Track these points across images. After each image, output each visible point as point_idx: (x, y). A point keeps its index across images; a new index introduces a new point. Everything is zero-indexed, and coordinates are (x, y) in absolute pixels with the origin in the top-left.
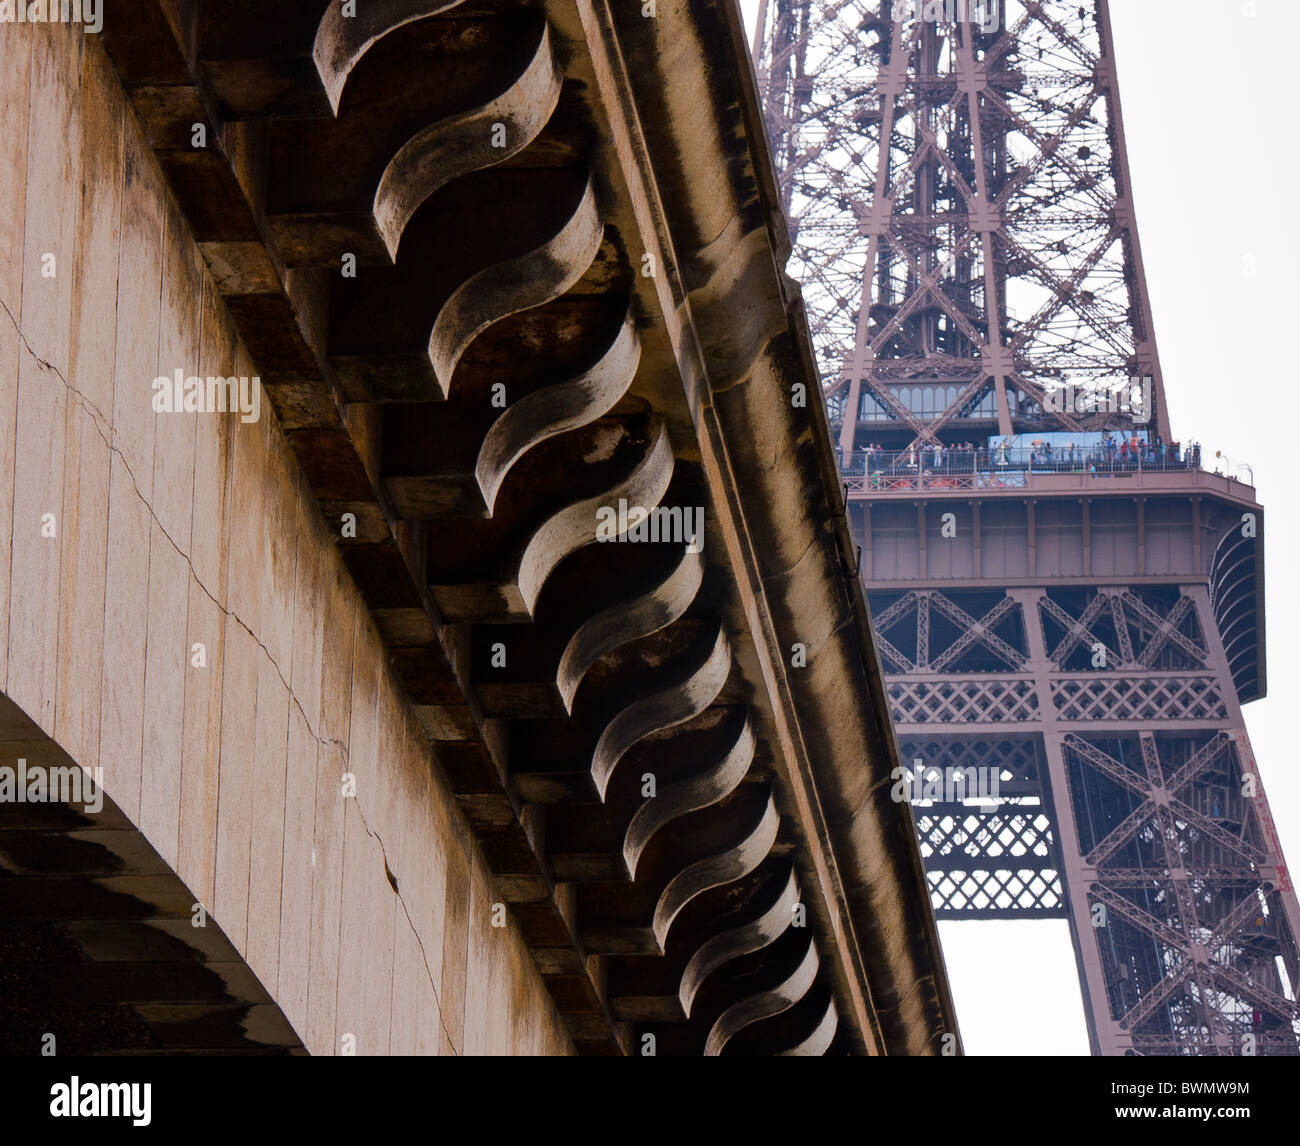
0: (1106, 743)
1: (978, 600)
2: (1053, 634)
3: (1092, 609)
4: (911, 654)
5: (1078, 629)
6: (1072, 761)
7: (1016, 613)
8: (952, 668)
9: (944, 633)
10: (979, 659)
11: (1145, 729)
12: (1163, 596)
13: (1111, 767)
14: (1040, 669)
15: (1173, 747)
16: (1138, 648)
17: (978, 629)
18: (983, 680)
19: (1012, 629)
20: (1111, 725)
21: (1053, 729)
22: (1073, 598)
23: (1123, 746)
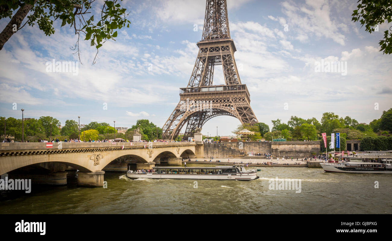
0: (224, 55)
1: (217, 47)
2: (222, 49)
3: (224, 48)
4: (214, 51)
5: (223, 49)
6: (222, 56)
7: (220, 48)
8: (217, 51)
9: (216, 49)
10: (218, 51)
11: (226, 54)
12: (228, 46)
13: (224, 57)
14: (221, 51)
15: (228, 55)
16: (226, 49)
17: (217, 49)
18: (218, 52)
19: (219, 49)
20: (224, 54)
21: (221, 54)
22: (222, 47)
23: (225, 55)
